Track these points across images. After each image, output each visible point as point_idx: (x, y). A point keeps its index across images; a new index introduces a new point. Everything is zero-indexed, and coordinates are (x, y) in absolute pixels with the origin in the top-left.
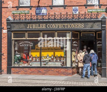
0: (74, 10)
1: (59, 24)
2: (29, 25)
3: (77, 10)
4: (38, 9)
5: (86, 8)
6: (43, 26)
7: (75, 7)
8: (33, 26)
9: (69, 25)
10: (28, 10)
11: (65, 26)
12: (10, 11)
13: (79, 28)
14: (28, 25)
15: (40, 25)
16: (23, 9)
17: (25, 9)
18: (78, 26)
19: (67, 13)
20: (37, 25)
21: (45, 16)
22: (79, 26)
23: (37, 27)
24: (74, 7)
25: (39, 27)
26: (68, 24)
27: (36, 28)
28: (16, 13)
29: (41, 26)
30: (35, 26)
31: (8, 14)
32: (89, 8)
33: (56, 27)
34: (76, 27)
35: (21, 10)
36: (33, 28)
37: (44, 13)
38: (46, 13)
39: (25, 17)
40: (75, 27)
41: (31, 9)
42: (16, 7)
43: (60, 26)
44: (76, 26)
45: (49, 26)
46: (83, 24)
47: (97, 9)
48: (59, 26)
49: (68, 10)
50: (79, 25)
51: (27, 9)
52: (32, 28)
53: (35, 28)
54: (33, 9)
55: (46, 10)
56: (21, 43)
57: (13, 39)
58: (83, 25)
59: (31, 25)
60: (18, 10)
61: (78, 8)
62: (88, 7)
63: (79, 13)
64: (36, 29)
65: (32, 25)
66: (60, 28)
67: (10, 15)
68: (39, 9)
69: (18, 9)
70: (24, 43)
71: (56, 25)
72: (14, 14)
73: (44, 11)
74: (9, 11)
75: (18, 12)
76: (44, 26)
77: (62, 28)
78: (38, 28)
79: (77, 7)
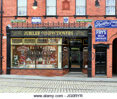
0: (64, 20)
1: (51, 31)
2: (26, 33)
3: (68, 20)
5: (75, 18)
6: (37, 33)
7: (66, 17)
11: (57, 33)
12: (9, 20)
14: (25, 32)
17: (22, 18)
20: (33, 32)
21: (39, 25)
23: (33, 34)
24: (64, 17)
26: (60, 32)
28: (14, 22)
30: (31, 33)
31: (7, 22)
33: (49, 34)
35: (19, 19)
36: (29, 35)
37: (39, 22)
38: (41, 22)
39: (23, 25)
41: (27, 18)
42: (15, 16)
44: (66, 33)
45: (43, 33)
47: (84, 20)
48: (51, 33)
49: (59, 20)
50: (69, 33)
51: (24, 18)
53: (31, 35)
54: (29, 19)
55: (40, 19)
56: (18, 48)
57: (11, 44)
58: (72, 32)
62: (77, 18)
63: (69, 22)
66: (52, 35)
67: (9, 24)
69: (16, 18)
70: (21, 48)
71: (49, 32)
72: (12, 22)
75: (16, 21)
77: (54, 35)
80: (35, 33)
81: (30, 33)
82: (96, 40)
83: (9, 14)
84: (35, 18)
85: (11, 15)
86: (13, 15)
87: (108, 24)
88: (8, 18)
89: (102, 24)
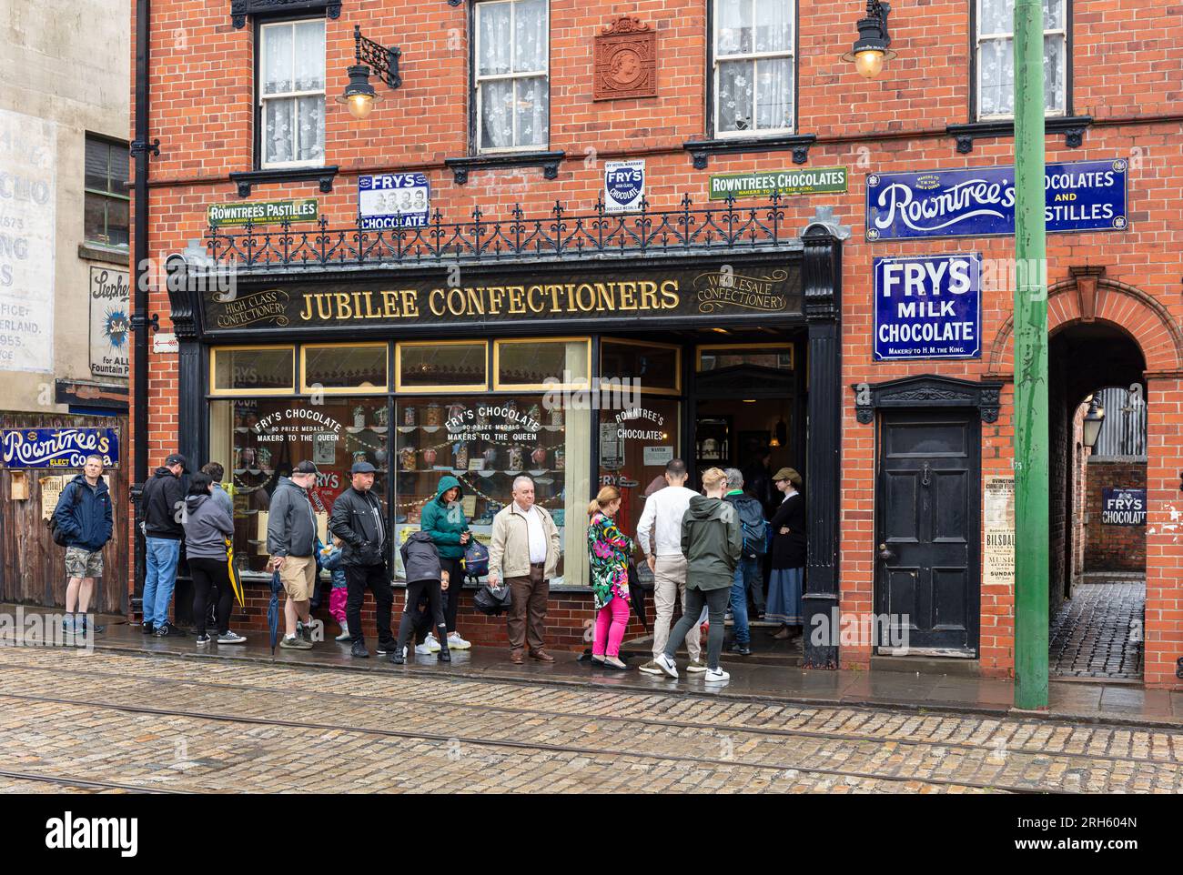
0: (611, 185)
1: (504, 286)
2: (314, 300)
3: (638, 185)
4: (374, 184)
5: (700, 164)
6: (399, 304)
7: (623, 164)
8: (340, 305)
9: (575, 290)
10: (308, 193)
11: (548, 299)
12: (198, 208)
13: (645, 313)
14: (308, 297)
15: (385, 294)
16: (280, 187)
17: (289, 190)
18: (637, 296)
19: (558, 208)
20: (362, 298)
21: (411, 237)
22: (649, 298)
23: (364, 311)
24: (612, 166)
25: (374, 312)
26: (570, 287)
27: (358, 316)
28: (234, 221)
29: (387, 305)
30: (352, 304)
31: (183, 225)
32: (720, 168)
33: (487, 307)
34: (623, 308)
35: (263, 195)
36: (341, 317)
37: (413, 210)
38: (427, 214)
39: (286, 242)
40: (618, 303)
41: (326, 188)
42: (233, 178)
43: (512, 300)
44: (623, 296)
45: (440, 303)
46: (675, 284)
47: (776, 175)
48: (506, 300)
49: (571, 186)
50: (644, 295)
51: (302, 186)
52: (333, 321)
53: (351, 321)
54: (339, 191)
55: (424, 189)
56: (264, 423)
57: (215, 392)
59: (324, 299)
60: (247, 200)
61: (642, 167)
62: (713, 161)
63: (644, 203)
64: (359, 322)
65: (334, 299)
66: (515, 317)
67: (197, 235)
68: (379, 187)
69: (245, 192)
70: (286, 422)
71: (486, 294)
72: (216, 223)
73: (413, 199)
74: (188, 209)
75: (247, 212)
76: (405, 304)
77: (530, 314)
78: (369, 316)
79: (639, 165)
80: (377, 303)
81: (347, 307)
82: (884, 348)
83: (199, 164)
84: (387, 180)
85: (206, 171)
86: (225, 169)
87: (992, 200)
88: (192, 191)
89: (930, 206)
